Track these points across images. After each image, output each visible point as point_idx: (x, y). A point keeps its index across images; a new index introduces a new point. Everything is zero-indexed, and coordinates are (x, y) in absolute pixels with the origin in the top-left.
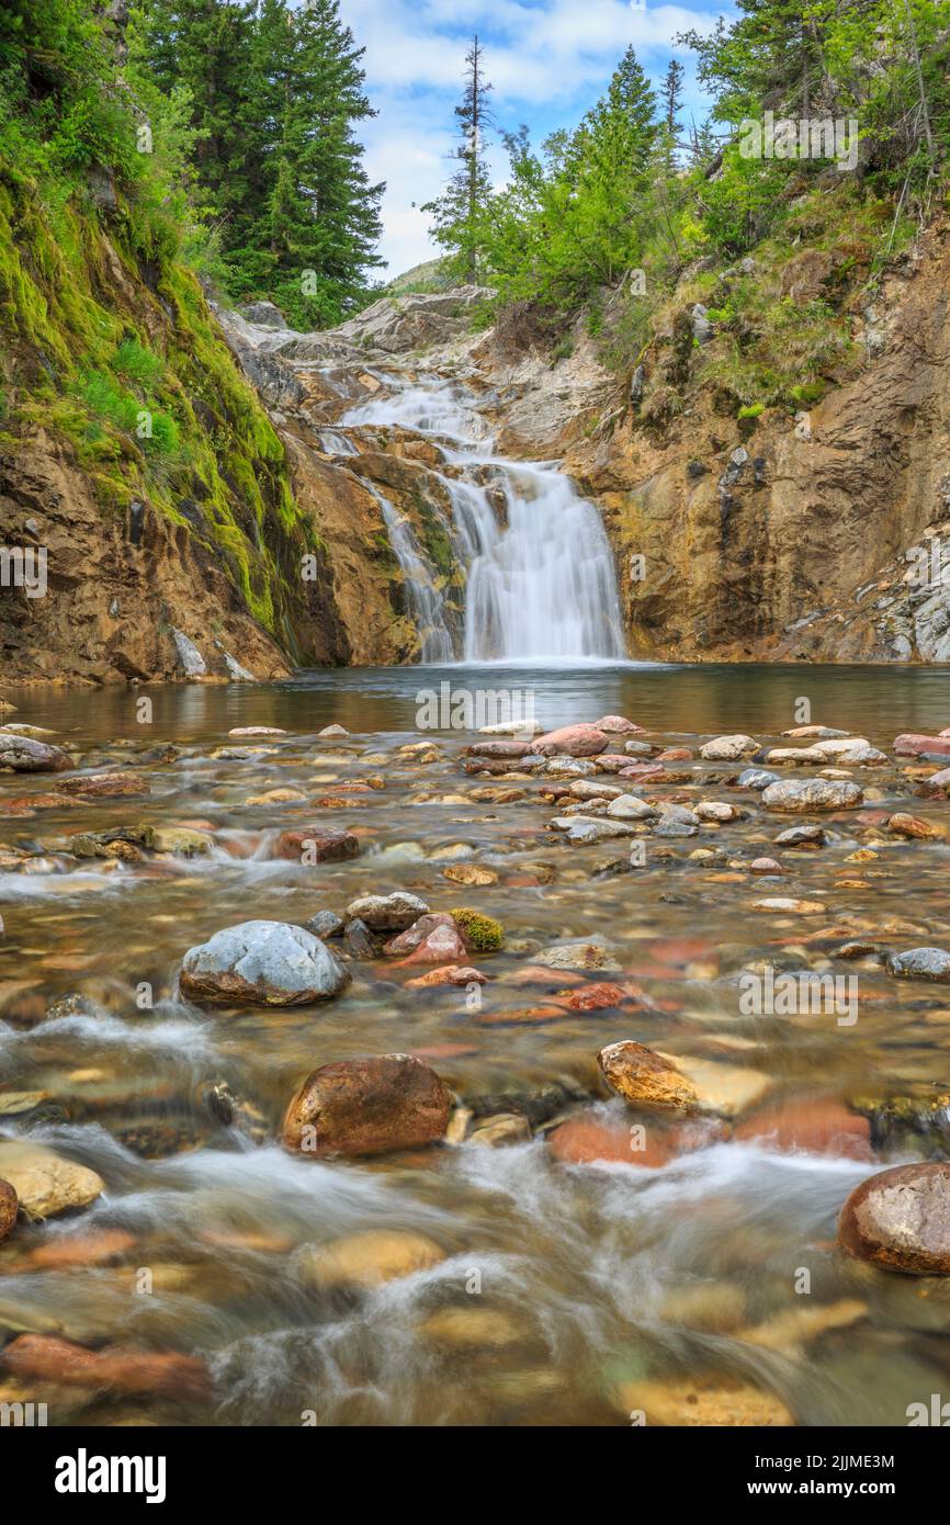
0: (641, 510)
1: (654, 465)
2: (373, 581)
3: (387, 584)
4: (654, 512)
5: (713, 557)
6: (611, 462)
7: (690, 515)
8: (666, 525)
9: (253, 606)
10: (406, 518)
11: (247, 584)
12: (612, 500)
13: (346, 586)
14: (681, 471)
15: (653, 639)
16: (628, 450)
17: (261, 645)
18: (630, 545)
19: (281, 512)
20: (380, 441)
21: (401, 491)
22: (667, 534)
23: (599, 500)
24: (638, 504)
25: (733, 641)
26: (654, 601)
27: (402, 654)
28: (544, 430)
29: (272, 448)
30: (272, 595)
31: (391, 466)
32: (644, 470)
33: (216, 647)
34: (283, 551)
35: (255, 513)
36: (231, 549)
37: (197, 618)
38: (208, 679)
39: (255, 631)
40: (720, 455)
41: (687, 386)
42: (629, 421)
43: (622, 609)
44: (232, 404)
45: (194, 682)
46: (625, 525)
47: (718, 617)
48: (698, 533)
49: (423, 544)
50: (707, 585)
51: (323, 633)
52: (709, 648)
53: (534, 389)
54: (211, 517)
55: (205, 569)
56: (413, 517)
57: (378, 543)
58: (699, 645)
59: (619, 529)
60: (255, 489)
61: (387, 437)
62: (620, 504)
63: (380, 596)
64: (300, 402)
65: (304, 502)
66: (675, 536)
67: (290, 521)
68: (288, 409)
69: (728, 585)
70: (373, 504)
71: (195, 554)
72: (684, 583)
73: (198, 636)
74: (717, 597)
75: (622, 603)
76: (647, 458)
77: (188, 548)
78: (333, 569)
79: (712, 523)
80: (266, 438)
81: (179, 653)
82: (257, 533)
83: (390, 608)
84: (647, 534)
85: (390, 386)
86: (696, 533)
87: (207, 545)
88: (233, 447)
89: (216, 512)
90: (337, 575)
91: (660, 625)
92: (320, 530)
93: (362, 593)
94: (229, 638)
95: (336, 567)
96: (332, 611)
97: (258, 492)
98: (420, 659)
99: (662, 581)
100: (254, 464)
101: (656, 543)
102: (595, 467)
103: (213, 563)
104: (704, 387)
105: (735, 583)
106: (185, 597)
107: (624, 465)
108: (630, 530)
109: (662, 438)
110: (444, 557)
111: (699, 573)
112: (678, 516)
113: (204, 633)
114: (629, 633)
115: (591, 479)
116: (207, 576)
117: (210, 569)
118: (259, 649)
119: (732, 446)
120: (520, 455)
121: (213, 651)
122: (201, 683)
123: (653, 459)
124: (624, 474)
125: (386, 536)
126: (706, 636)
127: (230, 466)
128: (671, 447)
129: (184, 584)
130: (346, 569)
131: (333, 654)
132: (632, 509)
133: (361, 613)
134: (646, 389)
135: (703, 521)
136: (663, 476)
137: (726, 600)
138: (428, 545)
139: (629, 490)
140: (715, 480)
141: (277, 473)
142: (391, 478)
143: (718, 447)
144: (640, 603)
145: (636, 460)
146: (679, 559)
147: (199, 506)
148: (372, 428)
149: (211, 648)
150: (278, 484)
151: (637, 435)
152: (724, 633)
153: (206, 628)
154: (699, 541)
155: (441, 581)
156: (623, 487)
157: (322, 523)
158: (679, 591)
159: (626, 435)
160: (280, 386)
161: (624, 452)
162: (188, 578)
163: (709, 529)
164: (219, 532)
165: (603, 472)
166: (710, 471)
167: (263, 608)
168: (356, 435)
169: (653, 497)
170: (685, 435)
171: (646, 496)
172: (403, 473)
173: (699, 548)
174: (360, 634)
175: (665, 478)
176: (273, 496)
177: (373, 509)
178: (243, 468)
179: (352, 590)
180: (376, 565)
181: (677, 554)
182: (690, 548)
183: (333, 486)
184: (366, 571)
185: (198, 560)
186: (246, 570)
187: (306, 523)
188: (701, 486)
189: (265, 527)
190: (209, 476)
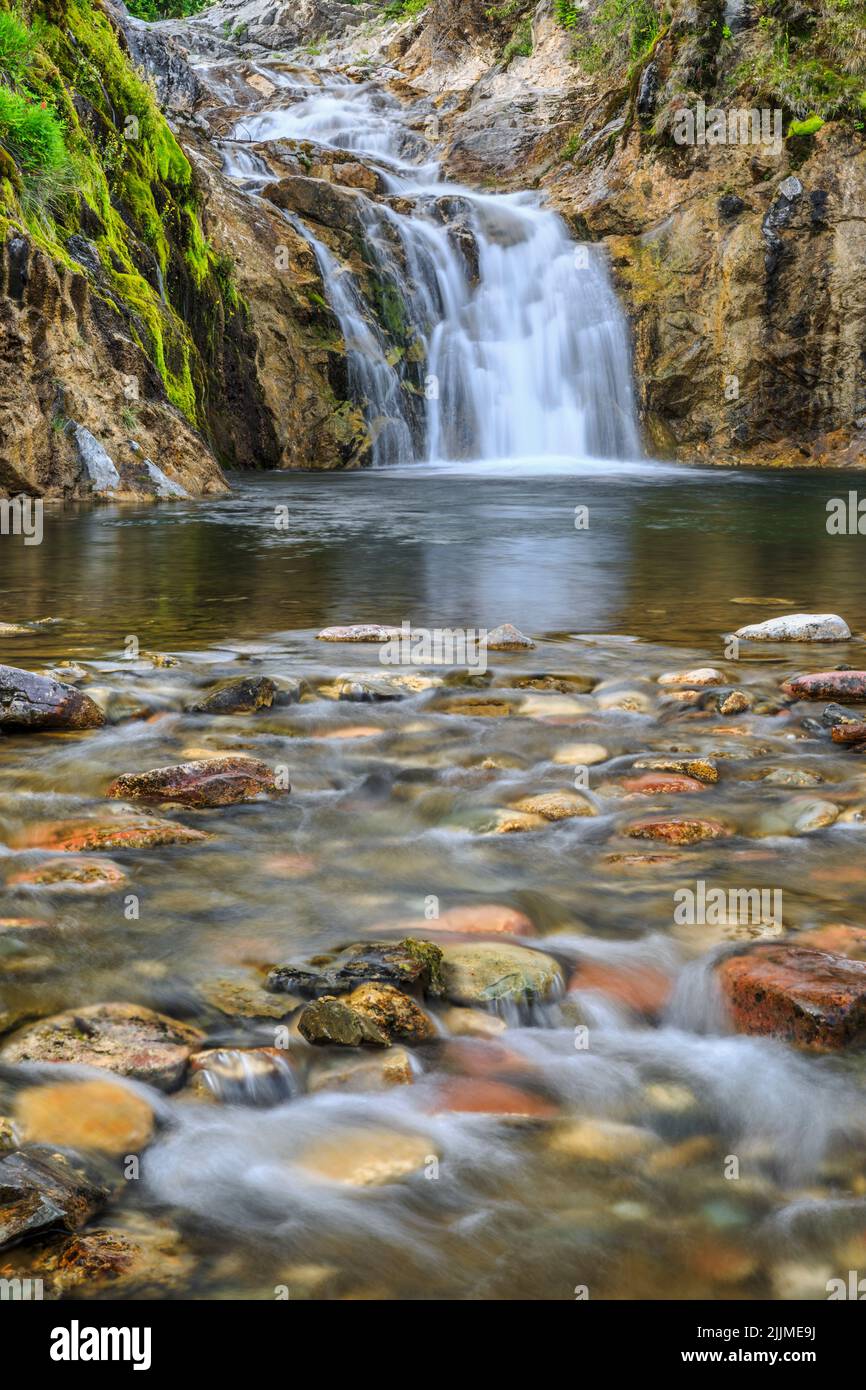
0: (658, 260)
1: (672, 200)
2: (306, 354)
3: (325, 358)
4: (676, 263)
5: (755, 325)
6: (613, 195)
7: (726, 268)
8: (692, 281)
9: (170, 390)
10: (347, 267)
11: (161, 358)
12: (619, 246)
13: (272, 360)
14: (711, 207)
15: (673, 435)
16: (636, 179)
17: (189, 446)
18: (645, 308)
19: (190, 256)
20: (302, 161)
21: (338, 230)
22: (694, 294)
23: (600, 245)
24: (653, 252)
25: (779, 438)
26: (677, 383)
27: (347, 453)
28: (506, 152)
29: (175, 166)
30: (192, 373)
31: (323, 196)
32: (658, 206)
33: (132, 449)
34: (191, 311)
35: (158, 257)
36: (138, 307)
37: (104, 408)
38: (124, 497)
39: (180, 427)
40: (762, 186)
41: (714, 92)
42: (635, 138)
43: (636, 394)
44: (122, 102)
45: (105, 502)
46: (636, 280)
47: (761, 405)
48: (736, 292)
49: (369, 303)
50: (747, 362)
51: (244, 425)
52: (748, 446)
53: (484, 97)
54: (107, 262)
55: (110, 337)
56: (356, 266)
57: (312, 302)
58: (735, 443)
59: (629, 286)
60: (156, 225)
61: (311, 157)
62: (629, 252)
63: (316, 374)
64: (197, 105)
65: (218, 243)
66: (706, 296)
67: (202, 269)
68: (180, 114)
69: (774, 363)
70: (304, 248)
71: (95, 316)
72: (717, 359)
73: (105, 433)
74: (760, 378)
75: (636, 386)
76: (663, 190)
77: (88, 306)
78: (255, 337)
79: (754, 278)
80: (167, 152)
81: (82, 459)
82: (161, 286)
83: (329, 391)
84: (666, 292)
85: (289, 91)
86: (731, 293)
87: (111, 302)
88: (128, 163)
89: (112, 255)
90: (260, 345)
91: (684, 416)
92: (237, 281)
93: (293, 370)
94: (148, 436)
95: (258, 333)
96: (255, 394)
97: (162, 228)
98: (371, 460)
99: (687, 357)
100: (153, 187)
101: (678, 306)
102: (591, 200)
103: (120, 329)
104: (738, 93)
105: (784, 360)
106: (86, 377)
107: (632, 199)
108: (643, 287)
109: (682, 163)
110: (398, 321)
111: (738, 346)
112: (708, 268)
113: (114, 428)
114: (645, 427)
115: (587, 216)
116: (114, 347)
117: (117, 336)
118: (187, 452)
119: (779, 175)
120: (477, 185)
121: (128, 456)
122: (116, 502)
123: (670, 192)
124: (632, 210)
125: (321, 293)
126: (743, 431)
127: (124, 190)
128: (695, 174)
129: (84, 360)
130: (272, 336)
131: (257, 452)
132: (646, 259)
133: (292, 397)
134: (660, 96)
135: (742, 276)
136: (686, 215)
137: (771, 384)
138: (377, 305)
139: (639, 233)
140: (758, 220)
141: (183, 202)
142: (325, 212)
143: (760, 174)
144: (659, 385)
145: (648, 191)
146: (709, 328)
147: (92, 245)
148: (291, 144)
149: (126, 450)
150: (185, 217)
151: (647, 158)
152: (768, 428)
153: (117, 423)
154: (737, 303)
155: (396, 354)
156: (632, 229)
157: (242, 272)
158: (710, 370)
159: (632, 157)
160: (171, 82)
161: (631, 180)
162: (90, 350)
163: (751, 287)
164: (120, 284)
165: (602, 208)
166: (750, 208)
167: (183, 392)
168: (267, 154)
169: (674, 243)
170: (714, 159)
171: (665, 242)
172: (339, 205)
173: (737, 313)
174: (291, 425)
175: (688, 217)
176: (180, 235)
177: (304, 254)
178: (140, 192)
179: (278, 365)
180: (309, 331)
181: (707, 320)
182: (726, 312)
183: (251, 222)
184: (297, 340)
185: (101, 325)
186: (159, 338)
187: (221, 272)
188: (740, 228)
189: (169, 277)
190: (100, 204)
